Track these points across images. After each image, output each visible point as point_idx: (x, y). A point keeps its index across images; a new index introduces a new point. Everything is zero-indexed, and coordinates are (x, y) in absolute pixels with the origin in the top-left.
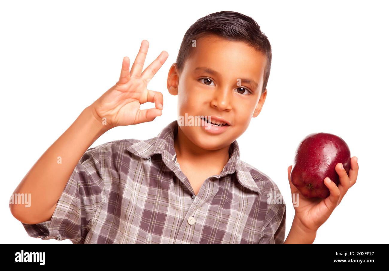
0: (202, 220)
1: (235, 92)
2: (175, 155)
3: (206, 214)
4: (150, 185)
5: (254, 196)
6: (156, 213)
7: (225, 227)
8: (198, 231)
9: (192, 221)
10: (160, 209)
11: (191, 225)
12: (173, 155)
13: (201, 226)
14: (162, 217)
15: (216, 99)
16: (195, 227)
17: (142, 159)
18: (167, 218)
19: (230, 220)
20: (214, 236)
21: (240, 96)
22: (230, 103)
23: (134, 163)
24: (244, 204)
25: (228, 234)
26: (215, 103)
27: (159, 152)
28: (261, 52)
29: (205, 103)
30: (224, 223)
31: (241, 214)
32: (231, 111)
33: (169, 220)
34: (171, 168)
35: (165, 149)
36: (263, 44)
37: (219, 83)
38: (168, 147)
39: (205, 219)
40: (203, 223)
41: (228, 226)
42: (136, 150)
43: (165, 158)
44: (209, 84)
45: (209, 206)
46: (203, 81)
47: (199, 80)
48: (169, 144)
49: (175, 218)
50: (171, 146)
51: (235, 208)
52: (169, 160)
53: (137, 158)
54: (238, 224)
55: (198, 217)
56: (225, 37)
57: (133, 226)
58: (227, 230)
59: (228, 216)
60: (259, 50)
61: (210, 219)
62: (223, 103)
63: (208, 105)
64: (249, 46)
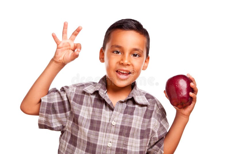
0: (119, 122)
1: (132, 56)
2: (106, 91)
3: (121, 119)
4: (93, 107)
5: (146, 108)
6: (96, 121)
7: (131, 125)
8: (118, 128)
9: (114, 123)
10: (98, 118)
11: (114, 125)
12: (105, 91)
13: (119, 125)
14: (99, 122)
15: (122, 60)
16: (116, 126)
17: (90, 95)
18: (102, 123)
19: (134, 121)
20: (126, 130)
21: (135, 58)
22: (129, 61)
23: (86, 97)
24: (140, 112)
25: (133, 128)
26: (122, 62)
27: (98, 90)
28: (143, 35)
29: (117, 63)
30: (131, 123)
31: (139, 117)
32: (131, 65)
33: (103, 123)
34: (103, 97)
35: (101, 88)
36: (144, 32)
37: (123, 52)
38: (102, 87)
39: (121, 122)
40: (120, 124)
41: (133, 124)
42: (87, 90)
43: (100, 92)
44: (118, 54)
45: (122, 115)
46: (115, 52)
47: (113, 52)
48: (103, 86)
49: (105, 123)
50: (104, 87)
51: (136, 115)
52: (102, 93)
53: (88, 94)
54: (138, 122)
55: (117, 121)
56: (124, 29)
57: (85, 129)
58: (132, 126)
59: (132, 119)
60: (142, 34)
61: (123, 121)
62: (126, 62)
63: (118, 63)
64: (136, 32)
